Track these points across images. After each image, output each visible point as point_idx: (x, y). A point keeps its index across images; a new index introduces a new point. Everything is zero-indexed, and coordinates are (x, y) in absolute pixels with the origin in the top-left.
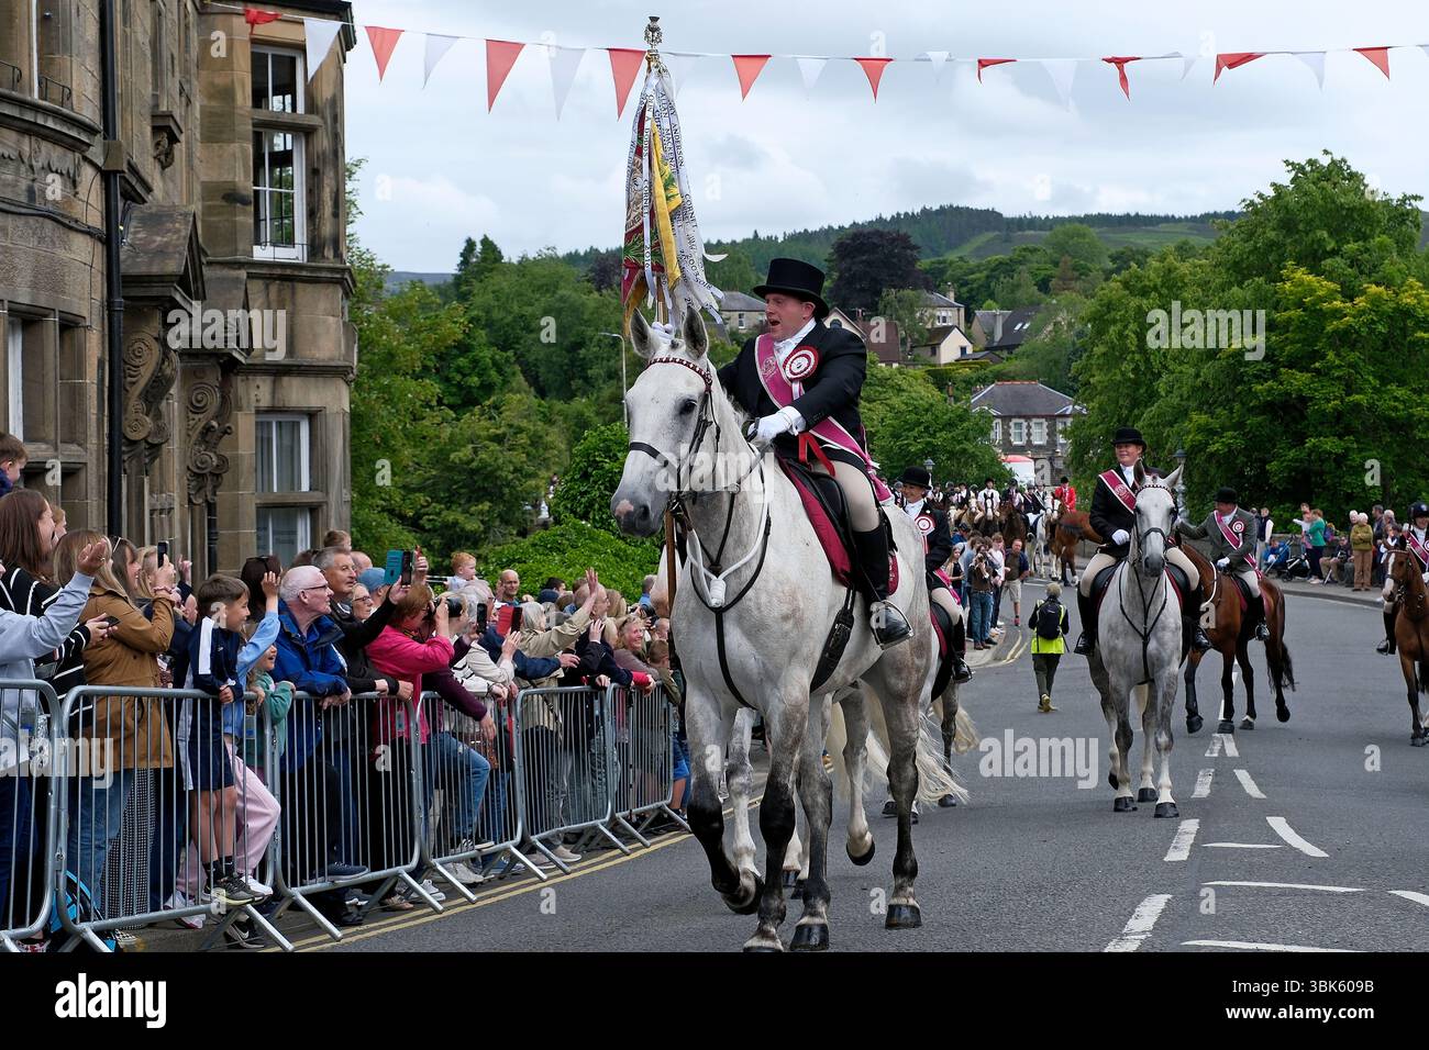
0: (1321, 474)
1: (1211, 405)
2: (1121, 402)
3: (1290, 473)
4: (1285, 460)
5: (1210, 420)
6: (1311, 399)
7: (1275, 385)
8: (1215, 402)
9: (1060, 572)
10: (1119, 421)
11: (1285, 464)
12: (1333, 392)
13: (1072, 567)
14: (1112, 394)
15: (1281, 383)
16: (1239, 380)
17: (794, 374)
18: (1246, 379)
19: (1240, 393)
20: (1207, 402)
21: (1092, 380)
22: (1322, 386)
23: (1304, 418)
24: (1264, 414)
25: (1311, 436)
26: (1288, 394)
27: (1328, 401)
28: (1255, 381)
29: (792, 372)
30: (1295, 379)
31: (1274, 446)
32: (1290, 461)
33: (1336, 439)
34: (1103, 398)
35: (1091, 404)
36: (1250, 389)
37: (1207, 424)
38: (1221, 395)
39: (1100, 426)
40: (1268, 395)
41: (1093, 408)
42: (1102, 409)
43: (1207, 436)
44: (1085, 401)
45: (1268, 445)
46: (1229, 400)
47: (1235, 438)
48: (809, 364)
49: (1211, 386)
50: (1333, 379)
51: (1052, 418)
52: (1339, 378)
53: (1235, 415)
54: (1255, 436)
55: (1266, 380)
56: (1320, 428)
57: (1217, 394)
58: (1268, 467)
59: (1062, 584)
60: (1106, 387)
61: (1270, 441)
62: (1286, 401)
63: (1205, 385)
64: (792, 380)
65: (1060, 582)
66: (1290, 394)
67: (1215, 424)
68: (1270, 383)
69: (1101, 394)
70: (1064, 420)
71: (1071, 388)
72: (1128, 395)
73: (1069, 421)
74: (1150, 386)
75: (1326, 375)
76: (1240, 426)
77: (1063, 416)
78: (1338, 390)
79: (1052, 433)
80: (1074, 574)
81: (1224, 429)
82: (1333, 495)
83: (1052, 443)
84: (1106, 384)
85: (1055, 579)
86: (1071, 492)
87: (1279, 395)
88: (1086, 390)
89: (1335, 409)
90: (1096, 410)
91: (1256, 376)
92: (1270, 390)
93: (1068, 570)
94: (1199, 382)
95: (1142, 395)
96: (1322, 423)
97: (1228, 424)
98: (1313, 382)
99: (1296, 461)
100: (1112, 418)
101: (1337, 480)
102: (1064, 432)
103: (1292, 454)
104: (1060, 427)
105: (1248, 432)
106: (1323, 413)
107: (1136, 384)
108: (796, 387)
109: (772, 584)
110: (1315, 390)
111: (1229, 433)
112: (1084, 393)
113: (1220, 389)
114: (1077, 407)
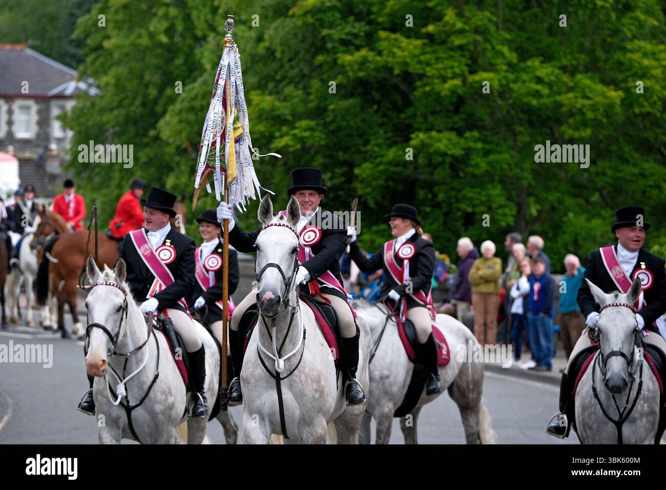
0: (430, 186)
1: (278, 82)
2: (147, 78)
3: (386, 181)
4: (380, 164)
5: (278, 104)
6: (421, 76)
7: (371, 55)
8: (283, 78)
9: (55, 317)
10: (144, 105)
11: (381, 168)
12: (452, 67)
13: (73, 310)
14: (137, 66)
15: (380, 53)
16: (320, 47)
17: (306, 242)
18: (329, 45)
19: (320, 66)
20: (273, 79)
21: (107, 44)
22: (437, 59)
23: (408, 103)
24: (352, 95)
25: (419, 130)
26: (389, 69)
27: (444, 80)
28: (342, 48)
29: (304, 240)
30: (399, 47)
31: (367, 142)
32: (390, 163)
33: (453, 136)
34: (122, 70)
35: (105, 79)
36: (335, 61)
37: (273, 109)
38: (292, 67)
39: (116, 112)
40: (360, 70)
41: (107, 85)
42: (119, 86)
43: (273, 126)
44: (96, 74)
45: (359, 141)
46: (303, 76)
47: (312, 129)
48: (315, 237)
49: (278, 55)
50: (452, 49)
51: (44, 100)
52: (461, 48)
53: (312, 97)
54: (339, 129)
55: (358, 48)
56: (431, 119)
57: (287, 67)
58: (357, 171)
59: (58, 335)
60: (127, 55)
61: (360, 136)
62: (384, 79)
63: (271, 52)
64: (305, 245)
65: (55, 332)
66: (391, 70)
67: (284, 110)
68: (364, 52)
69: (119, 63)
70: (61, 102)
71: (73, 56)
72: (158, 67)
73: (70, 105)
74: (190, 54)
75: (443, 42)
76: (319, 113)
77: (61, 97)
78: (459, 65)
79: (44, 122)
80: (76, 320)
81: (297, 117)
82: (446, 214)
83: (44, 137)
84: (126, 50)
85: (47, 328)
86: (78, 203)
87: (378, 70)
88: (97, 58)
89: (453, 92)
90: (111, 88)
91: (344, 42)
92: (363, 63)
93: (68, 317)
94: (261, 49)
95: (177, 67)
96: (434, 113)
97: (301, 109)
98: (424, 53)
99: (397, 164)
100: (134, 99)
101: (453, 193)
102: (62, 118)
103: (391, 154)
104: (55, 112)
105: (331, 122)
106: (438, 98)
107: (171, 51)
108: (307, 250)
109: (307, 370)
110: (428, 64)
111: (304, 123)
112: (93, 63)
113: (290, 60)
114: (83, 86)
